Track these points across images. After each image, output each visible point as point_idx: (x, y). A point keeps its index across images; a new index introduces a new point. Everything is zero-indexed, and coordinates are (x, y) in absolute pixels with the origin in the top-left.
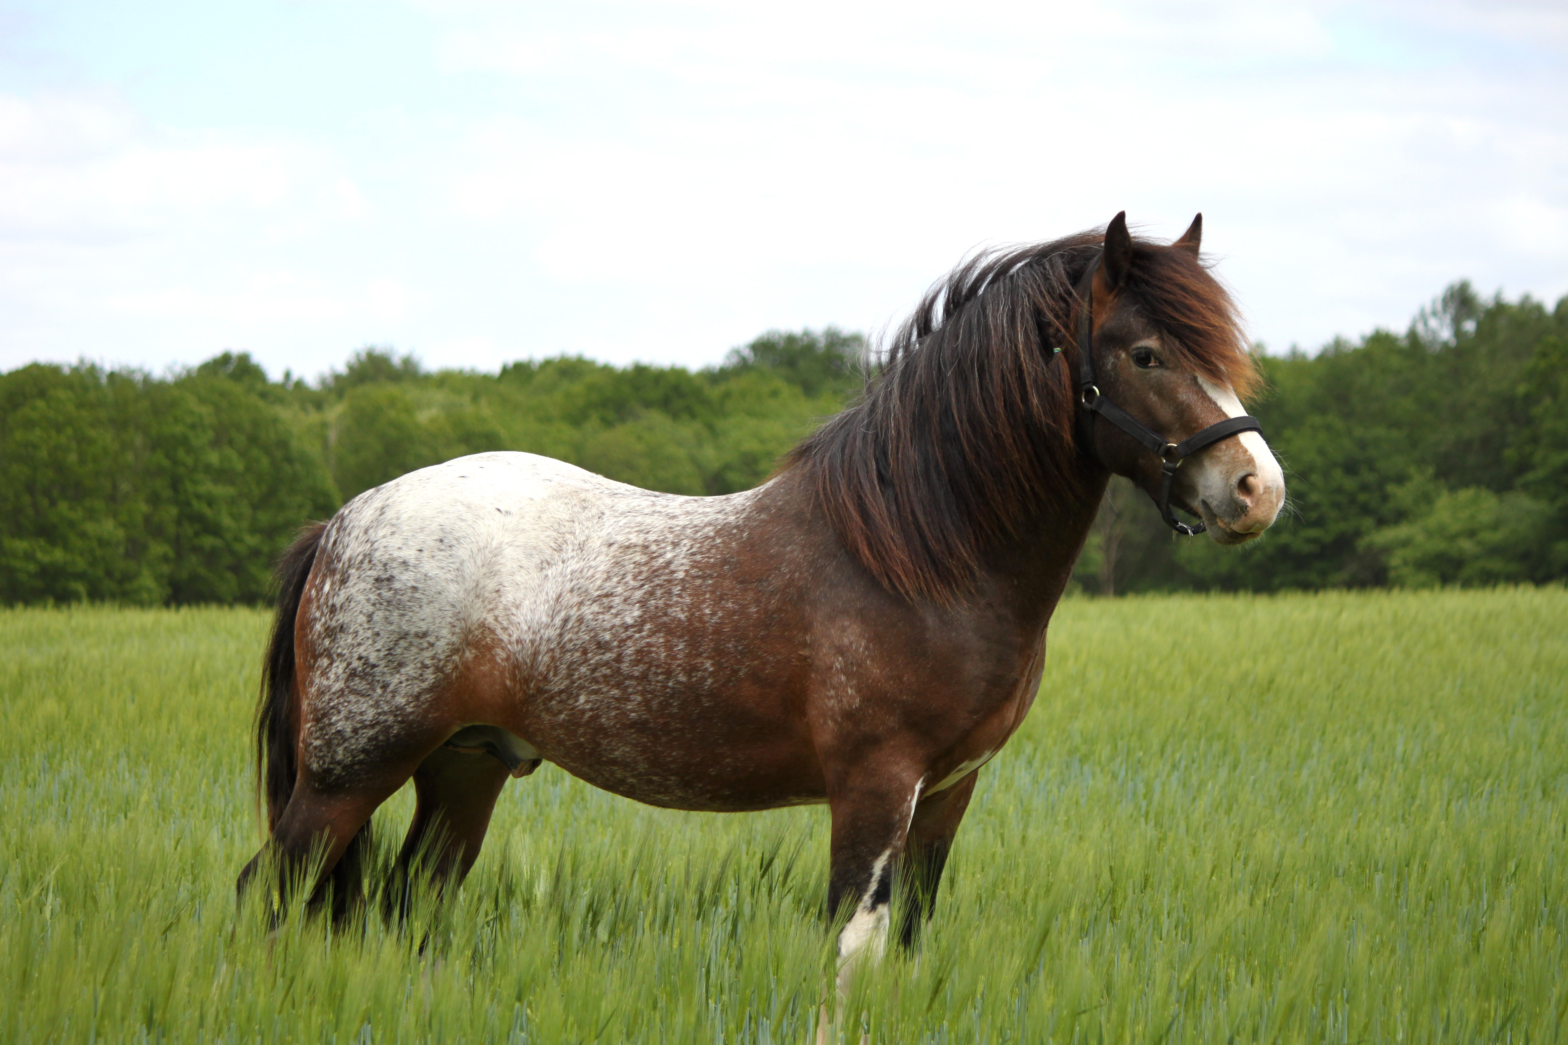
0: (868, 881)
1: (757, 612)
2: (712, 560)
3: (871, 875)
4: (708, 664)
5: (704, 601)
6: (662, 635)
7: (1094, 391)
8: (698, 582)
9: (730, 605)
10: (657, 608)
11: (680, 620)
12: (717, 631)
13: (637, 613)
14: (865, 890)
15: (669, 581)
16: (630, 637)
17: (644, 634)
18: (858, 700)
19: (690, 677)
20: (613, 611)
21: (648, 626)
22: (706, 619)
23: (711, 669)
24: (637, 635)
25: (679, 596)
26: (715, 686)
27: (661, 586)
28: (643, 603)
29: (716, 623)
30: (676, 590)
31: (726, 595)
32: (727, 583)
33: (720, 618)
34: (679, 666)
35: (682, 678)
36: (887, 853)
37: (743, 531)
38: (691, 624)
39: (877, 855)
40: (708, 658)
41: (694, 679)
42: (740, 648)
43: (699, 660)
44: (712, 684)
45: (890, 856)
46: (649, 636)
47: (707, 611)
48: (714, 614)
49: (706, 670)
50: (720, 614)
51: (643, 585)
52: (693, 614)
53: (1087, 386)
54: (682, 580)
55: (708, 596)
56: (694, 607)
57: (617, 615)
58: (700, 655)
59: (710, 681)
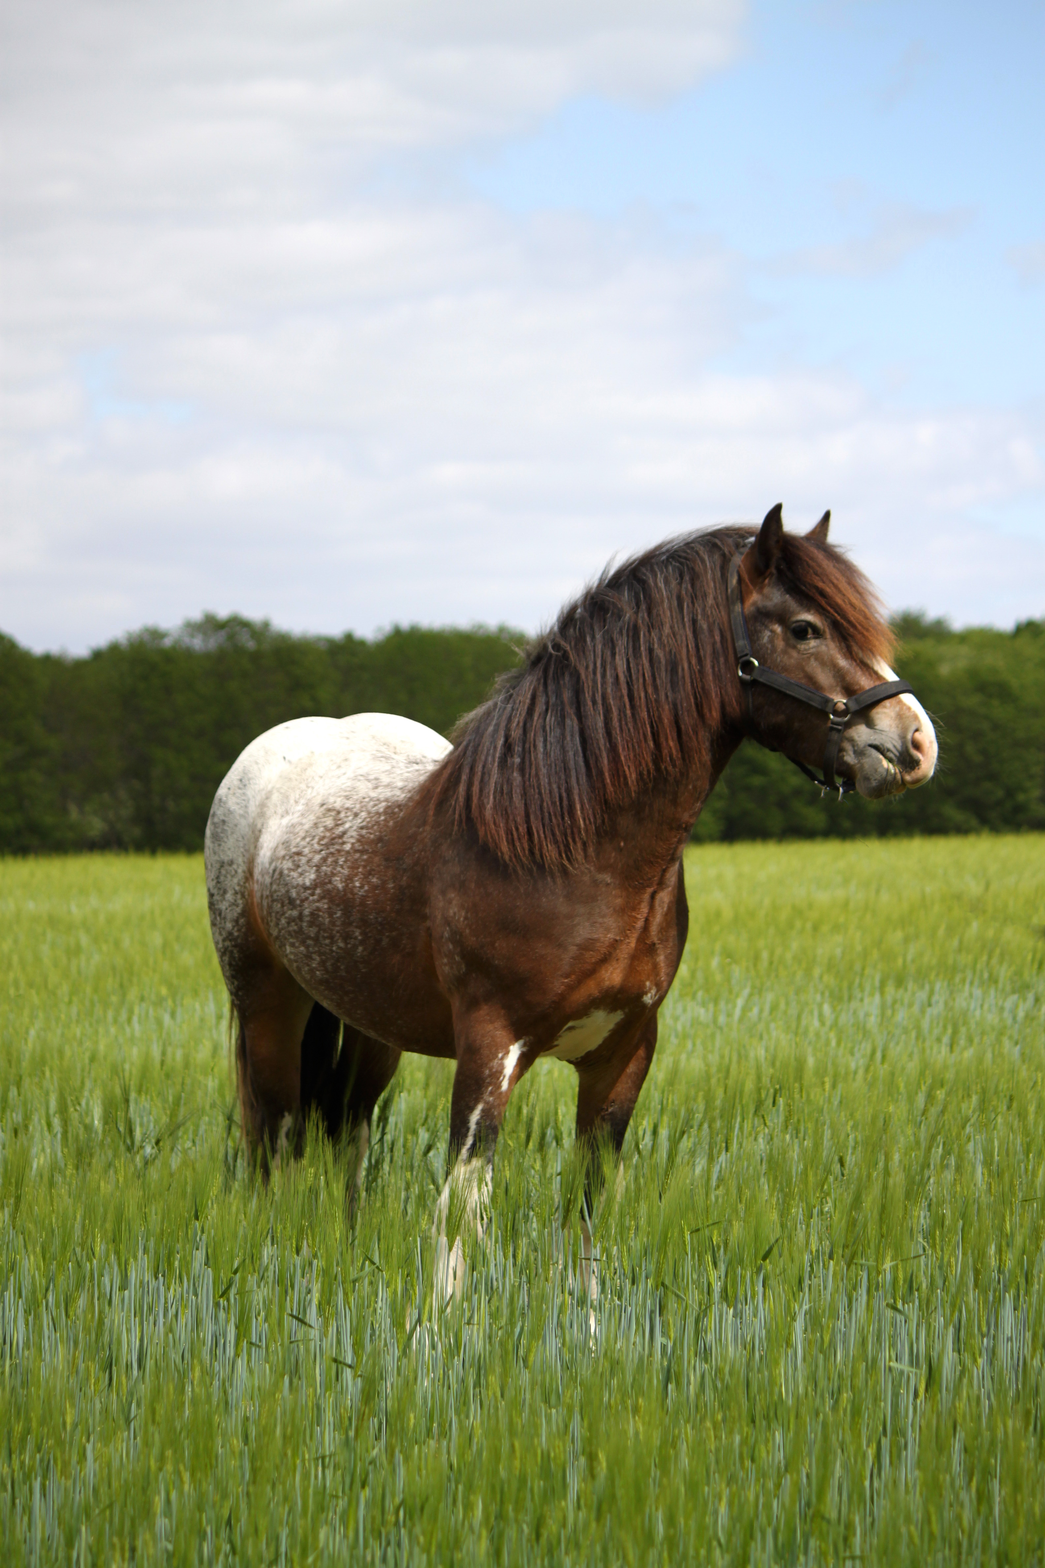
0: (466, 1136)
1: (393, 888)
2: (372, 836)
3: (468, 1129)
4: (357, 933)
5: (356, 875)
6: (326, 901)
7: (752, 663)
8: (357, 855)
9: (374, 880)
10: (326, 874)
11: (338, 890)
12: (363, 904)
13: (313, 876)
14: (464, 1144)
15: (339, 851)
16: (307, 899)
17: (316, 897)
18: (463, 966)
19: (346, 944)
20: (300, 870)
21: (318, 891)
22: (356, 891)
23: (360, 938)
24: (311, 898)
25: (342, 866)
26: (365, 953)
27: (332, 854)
28: (318, 867)
29: (363, 896)
30: (341, 861)
31: (373, 870)
32: (376, 859)
33: (366, 891)
34: (338, 932)
35: (341, 945)
36: (480, 1107)
37: (401, 810)
38: (345, 895)
39: (472, 1109)
40: (357, 927)
41: (349, 946)
42: (380, 919)
43: (351, 929)
44: (363, 951)
45: (483, 1111)
46: (318, 901)
47: (357, 884)
48: (361, 887)
49: (356, 938)
50: (366, 888)
51: (322, 850)
52: (347, 886)
53: (745, 659)
54: (348, 852)
55: (360, 870)
56: (349, 879)
57: (301, 874)
58: (350, 924)
59: (360, 949)
